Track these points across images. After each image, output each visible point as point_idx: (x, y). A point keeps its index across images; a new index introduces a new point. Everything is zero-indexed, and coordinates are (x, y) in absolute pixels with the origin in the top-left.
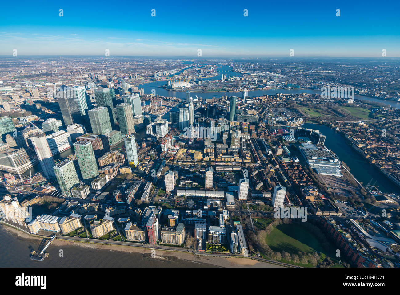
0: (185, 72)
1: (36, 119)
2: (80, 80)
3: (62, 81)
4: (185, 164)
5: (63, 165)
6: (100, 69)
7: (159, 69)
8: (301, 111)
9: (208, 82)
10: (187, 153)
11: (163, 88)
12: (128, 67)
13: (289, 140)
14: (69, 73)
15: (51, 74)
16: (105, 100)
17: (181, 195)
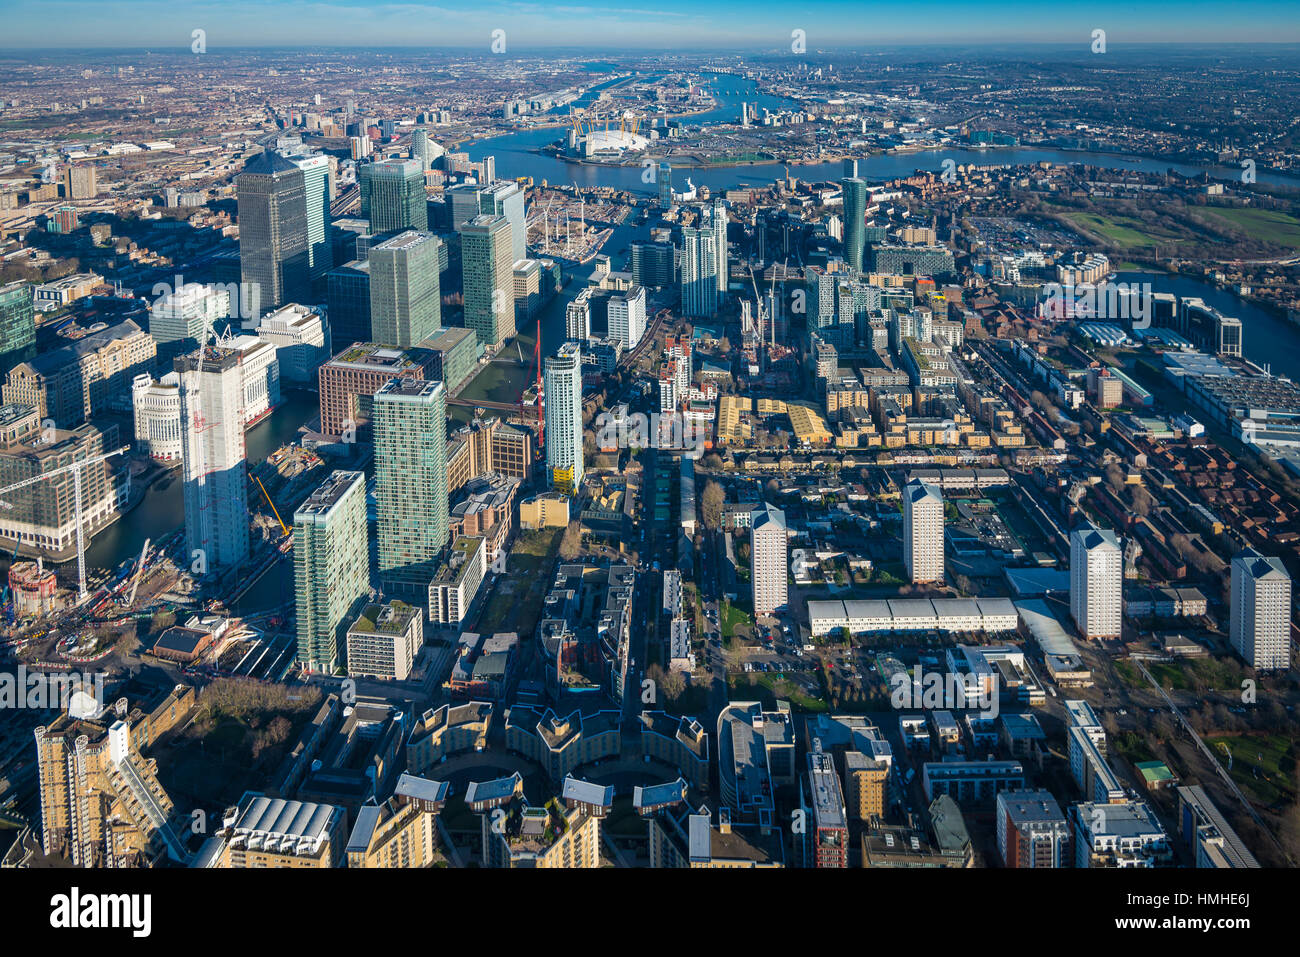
0: (604, 96)
1: (95, 290)
2: (239, 133)
3: (169, 135)
4: (769, 466)
5: (334, 500)
6: (301, 93)
7: (508, 88)
8: (1077, 227)
9: (698, 130)
10: (758, 418)
11: (551, 154)
12: (399, 83)
13: (1112, 343)
14: (191, 108)
15: (125, 111)
16: (407, 204)
17: (828, 630)
